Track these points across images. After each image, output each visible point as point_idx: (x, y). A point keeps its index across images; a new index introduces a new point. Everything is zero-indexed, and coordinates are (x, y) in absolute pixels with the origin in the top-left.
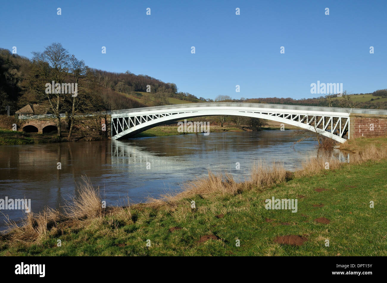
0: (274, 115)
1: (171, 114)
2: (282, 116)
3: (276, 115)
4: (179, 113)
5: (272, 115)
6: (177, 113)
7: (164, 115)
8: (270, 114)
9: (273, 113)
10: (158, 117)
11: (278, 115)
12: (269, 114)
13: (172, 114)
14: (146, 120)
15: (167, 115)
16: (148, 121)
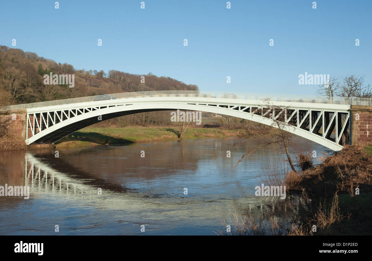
0: (237, 109)
1: (98, 108)
2: (247, 110)
3: (240, 108)
4: (109, 107)
5: (234, 109)
6: (106, 107)
7: (90, 109)
8: (231, 107)
9: (236, 106)
10: (83, 112)
11: (242, 108)
12: (229, 107)
13: (100, 108)
14: (68, 115)
15: (94, 110)
16: (71, 117)
